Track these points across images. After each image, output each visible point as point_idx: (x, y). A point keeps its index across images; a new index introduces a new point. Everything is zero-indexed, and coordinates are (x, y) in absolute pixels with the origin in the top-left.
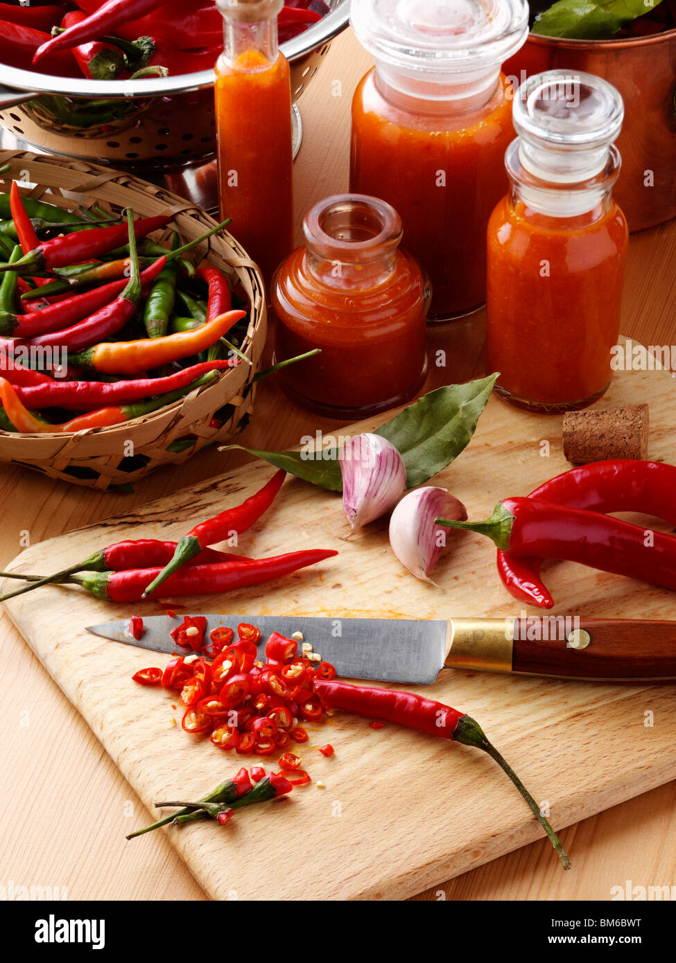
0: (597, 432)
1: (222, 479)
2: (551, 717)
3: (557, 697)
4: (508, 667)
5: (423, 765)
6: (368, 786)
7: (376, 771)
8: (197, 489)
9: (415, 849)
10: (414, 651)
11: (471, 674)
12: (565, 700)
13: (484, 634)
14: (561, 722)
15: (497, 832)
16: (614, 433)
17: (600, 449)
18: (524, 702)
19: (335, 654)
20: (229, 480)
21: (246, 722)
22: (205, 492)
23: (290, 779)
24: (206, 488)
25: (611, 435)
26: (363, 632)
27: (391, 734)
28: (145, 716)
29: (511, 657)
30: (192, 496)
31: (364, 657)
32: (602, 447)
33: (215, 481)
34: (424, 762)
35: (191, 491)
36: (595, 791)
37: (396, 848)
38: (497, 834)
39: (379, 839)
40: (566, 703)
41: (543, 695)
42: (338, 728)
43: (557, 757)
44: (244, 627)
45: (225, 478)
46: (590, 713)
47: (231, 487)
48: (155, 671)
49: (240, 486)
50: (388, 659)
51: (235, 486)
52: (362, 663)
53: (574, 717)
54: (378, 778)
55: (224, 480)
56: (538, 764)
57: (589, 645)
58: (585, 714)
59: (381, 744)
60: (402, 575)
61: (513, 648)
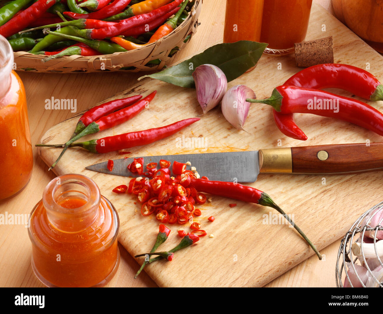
0: (312, 53)
1: (136, 87)
2: (313, 193)
3: (313, 183)
4: (290, 171)
5: (258, 222)
6: (233, 235)
7: (236, 227)
8: (125, 92)
9: (262, 264)
10: (245, 166)
11: (271, 175)
12: (317, 184)
13: (278, 157)
14: (317, 195)
15: (299, 252)
16: (320, 52)
17: (314, 60)
18: (298, 187)
19: (207, 171)
20: (139, 87)
21: (171, 209)
22: (129, 94)
23: (196, 235)
24: (129, 92)
25: (319, 53)
26: (219, 159)
27: (240, 208)
28: (122, 209)
29: (292, 167)
30: (124, 96)
31: (221, 171)
32: (315, 60)
33: (133, 88)
34: (258, 221)
35: (122, 94)
36: (339, 228)
37: (253, 265)
38: (298, 254)
39: (244, 261)
40: (318, 185)
41: (307, 183)
42: (214, 207)
43: (319, 213)
44: (162, 161)
45: (137, 86)
46: (330, 190)
47: (141, 90)
48: (123, 186)
49: (145, 89)
50: (232, 171)
51: (143, 90)
52: (221, 174)
53: (323, 192)
54: (238, 231)
55: (137, 87)
56: (311, 217)
57: (328, 158)
58: (328, 191)
59: (236, 214)
60: (230, 128)
61: (292, 162)
